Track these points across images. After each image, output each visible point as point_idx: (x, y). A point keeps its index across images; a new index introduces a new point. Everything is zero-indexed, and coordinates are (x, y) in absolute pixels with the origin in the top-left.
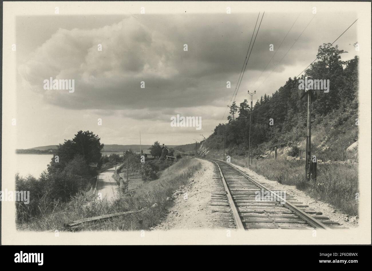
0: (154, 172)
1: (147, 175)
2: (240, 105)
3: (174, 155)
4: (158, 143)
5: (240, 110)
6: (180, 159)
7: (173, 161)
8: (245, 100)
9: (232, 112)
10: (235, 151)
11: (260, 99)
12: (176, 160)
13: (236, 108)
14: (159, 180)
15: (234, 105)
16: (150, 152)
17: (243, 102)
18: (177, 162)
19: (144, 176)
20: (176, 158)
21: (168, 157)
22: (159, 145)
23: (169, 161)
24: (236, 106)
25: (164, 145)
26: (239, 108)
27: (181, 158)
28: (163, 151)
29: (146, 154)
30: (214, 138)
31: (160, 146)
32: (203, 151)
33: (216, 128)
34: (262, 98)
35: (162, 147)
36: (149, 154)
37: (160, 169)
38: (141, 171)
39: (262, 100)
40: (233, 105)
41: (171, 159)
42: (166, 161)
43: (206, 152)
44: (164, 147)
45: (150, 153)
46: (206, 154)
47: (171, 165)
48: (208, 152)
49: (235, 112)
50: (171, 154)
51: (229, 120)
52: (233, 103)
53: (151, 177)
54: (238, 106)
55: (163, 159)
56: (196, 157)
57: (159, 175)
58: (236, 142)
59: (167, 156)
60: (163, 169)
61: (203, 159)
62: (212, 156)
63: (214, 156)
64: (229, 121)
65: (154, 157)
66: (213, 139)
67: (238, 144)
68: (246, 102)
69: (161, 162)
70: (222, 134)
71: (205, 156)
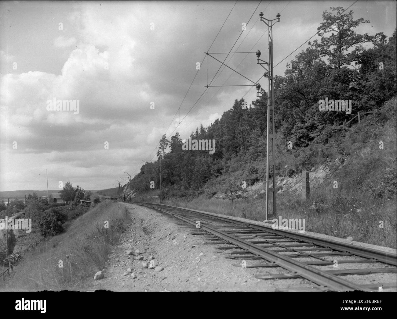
0: (59, 223)
1: (49, 228)
2: (171, 139)
3: (91, 199)
4: (70, 184)
5: (171, 144)
6: (98, 204)
7: (89, 206)
8: (176, 133)
9: (163, 147)
10: (171, 192)
11: (195, 131)
12: (93, 206)
13: (167, 142)
14: (65, 234)
15: (164, 138)
16: (60, 196)
17: (175, 136)
18: (93, 207)
19: (44, 229)
20: (93, 202)
21: (83, 202)
22: (71, 187)
23: (83, 207)
24: (166, 140)
25: (78, 186)
26: (170, 142)
27: (100, 202)
28: (77, 194)
29: (55, 199)
30: (141, 178)
31: (73, 188)
32: (128, 194)
33: (143, 167)
34: (197, 130)
35: (76, 190)
36: (58, 199)
37: (69, 218)
38: (39, 222)
39: (197, 132)
40: (162, 138)
41: (85, 204)
42: (79, 207)
43: (132, 194)
44: (78, 189)
45: (60, 198)
46: (132, 197)
47: (86, 212)
48: (134, 194)
49: (165, 147)
50: (88, 198)
51: (159, 156)
52: (163, 136)
53: (54, 230)
54: (168, 140)
55: (76, 205)
56: (120, 201)
57: (67, 226)
58: (170, 181)
59: (80, 200)
60: (74, 218)
61: (129, 203)
62: (140, 199)
63: (143, 198)
64: (159, 158)
65: (65, 202)
66: (139, 179)
67: (173, 184)
68: (178, 136)
69: (73, 208)
70: (150, 173)
71: (131, 199)
